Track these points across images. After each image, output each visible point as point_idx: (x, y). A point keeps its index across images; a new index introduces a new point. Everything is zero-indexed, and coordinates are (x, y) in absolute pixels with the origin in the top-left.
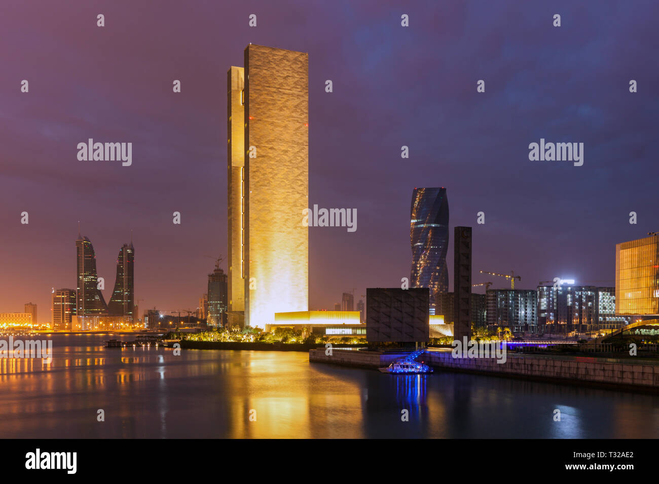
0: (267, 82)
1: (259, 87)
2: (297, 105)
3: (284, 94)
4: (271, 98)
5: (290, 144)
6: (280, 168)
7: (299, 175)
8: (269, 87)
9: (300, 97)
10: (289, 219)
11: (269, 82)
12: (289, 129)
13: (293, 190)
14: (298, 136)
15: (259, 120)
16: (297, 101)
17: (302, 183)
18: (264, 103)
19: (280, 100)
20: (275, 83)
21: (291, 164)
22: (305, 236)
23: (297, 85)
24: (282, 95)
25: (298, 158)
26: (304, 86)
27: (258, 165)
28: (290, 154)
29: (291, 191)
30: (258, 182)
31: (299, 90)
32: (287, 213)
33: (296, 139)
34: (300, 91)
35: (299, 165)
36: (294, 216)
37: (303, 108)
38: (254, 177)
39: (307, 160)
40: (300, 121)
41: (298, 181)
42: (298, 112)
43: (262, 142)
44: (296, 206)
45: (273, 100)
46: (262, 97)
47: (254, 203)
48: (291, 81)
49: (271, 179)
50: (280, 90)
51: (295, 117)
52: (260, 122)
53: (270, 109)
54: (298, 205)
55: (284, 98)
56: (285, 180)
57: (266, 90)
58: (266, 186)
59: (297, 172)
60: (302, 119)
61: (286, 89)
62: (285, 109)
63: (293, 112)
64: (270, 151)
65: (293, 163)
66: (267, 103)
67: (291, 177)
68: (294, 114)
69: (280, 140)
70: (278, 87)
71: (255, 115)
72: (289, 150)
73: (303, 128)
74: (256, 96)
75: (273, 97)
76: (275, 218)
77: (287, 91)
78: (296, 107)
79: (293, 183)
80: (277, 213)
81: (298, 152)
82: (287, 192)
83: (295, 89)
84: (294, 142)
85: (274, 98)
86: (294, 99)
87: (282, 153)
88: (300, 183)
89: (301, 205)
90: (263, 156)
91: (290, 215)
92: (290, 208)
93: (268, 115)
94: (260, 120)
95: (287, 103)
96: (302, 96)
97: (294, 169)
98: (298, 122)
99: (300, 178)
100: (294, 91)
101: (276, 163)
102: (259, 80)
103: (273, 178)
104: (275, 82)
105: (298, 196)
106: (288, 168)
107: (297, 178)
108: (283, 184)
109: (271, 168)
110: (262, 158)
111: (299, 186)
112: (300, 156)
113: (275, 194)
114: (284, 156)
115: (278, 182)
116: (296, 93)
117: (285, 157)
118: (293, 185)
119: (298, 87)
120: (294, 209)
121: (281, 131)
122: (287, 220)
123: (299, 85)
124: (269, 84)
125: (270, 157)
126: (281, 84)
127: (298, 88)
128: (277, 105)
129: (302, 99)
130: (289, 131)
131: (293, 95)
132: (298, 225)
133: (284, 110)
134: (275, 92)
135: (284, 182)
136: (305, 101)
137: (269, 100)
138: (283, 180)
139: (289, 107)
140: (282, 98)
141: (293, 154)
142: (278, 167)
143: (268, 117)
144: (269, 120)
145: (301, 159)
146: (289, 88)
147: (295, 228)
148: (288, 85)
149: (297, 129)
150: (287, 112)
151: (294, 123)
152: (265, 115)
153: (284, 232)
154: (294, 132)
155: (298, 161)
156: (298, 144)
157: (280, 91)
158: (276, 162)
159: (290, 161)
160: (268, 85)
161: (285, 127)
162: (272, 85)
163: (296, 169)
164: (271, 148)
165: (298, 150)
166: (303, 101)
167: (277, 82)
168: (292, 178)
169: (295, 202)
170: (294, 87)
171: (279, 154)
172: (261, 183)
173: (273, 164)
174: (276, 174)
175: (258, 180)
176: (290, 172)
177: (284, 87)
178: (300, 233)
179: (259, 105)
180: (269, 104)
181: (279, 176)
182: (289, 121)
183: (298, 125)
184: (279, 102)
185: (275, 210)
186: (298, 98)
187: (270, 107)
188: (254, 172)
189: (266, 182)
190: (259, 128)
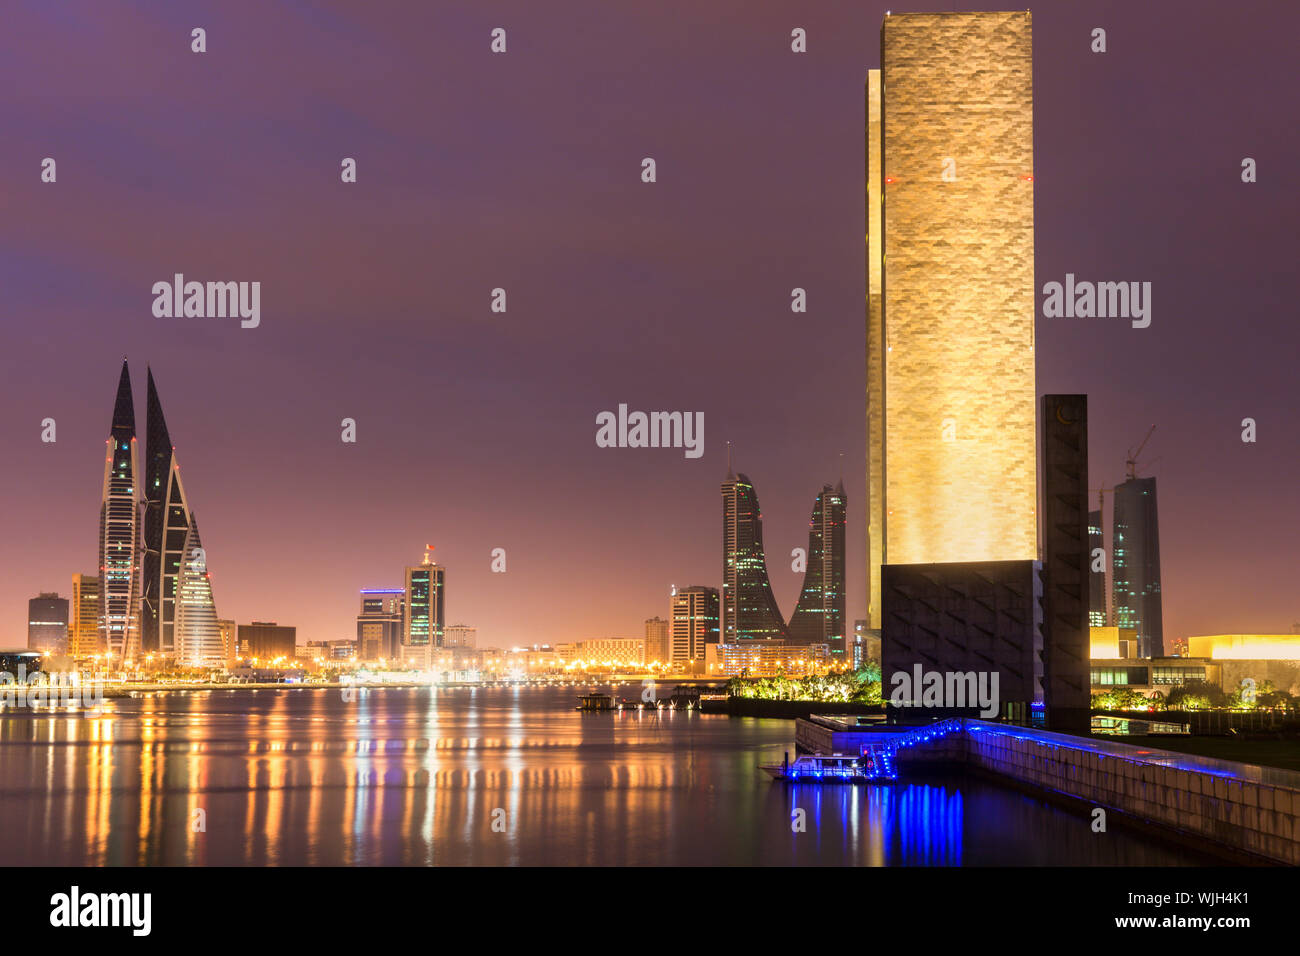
0: (928, 93)
1: (908, 109)
2: (1005, 135)
3: (971, 113)
4: (939, 127)
5: (986, 229)
6: (962, 287)
7: (1011, 299)
8: (934, 103)
9: (1009, 116)
10: (986, 406)
11: (934, 92)
12: (983, 195)
13: (994, 335)
14: (1008, 207)
15: (908, 183)
16: (1003, 126)
17: (1017, 318)
18: (921, 141)
19: (960, 131)
20: (948, 93)
21: (990, 276)
22: (1026, 444)
23: (1003, 88)
24: (964, 118)
25: (1006, 258)
26: (1022, 89)
27: (907, 285)
28: (987, 253)
29: (990, 339)
30: (908, 325)
31: (1010, 99)
32: (979, 392)
33: (1002, 214)
34: (1009, 103)
35: (1011, 276)
36: (998, 399)
37: (1018, 141)
38: (899, 315)
39: (1031, 262)
40: (1014, 172)
41: (1006, 314)
42: (1006, 151)
43: (917, 231)
44: (1002, 373)
45: (944, 131)
46: (917, 129)
47: (897, 374)
48: (987, 81)
49: (940, 317)
50: (961, 106)
51: (998, 165)
52: (912, 186)
53: (935, 155)
54: (1007, 371)
55: (970, 124)
56: (974, 316)
57: (926, 111)
58: (926, 332)
59: (1005, 292)
60: (1016, 167)
61: (974, 103)
62: (973, 148)
63: (992, 153)
64: (935, 250)
65: (994, 273)
66: (928, 141)
67: (989, 306)
68: (996, 158)
69: (963, 222)
70: (957, 99)
71: (900, 172)
72: (984, 241)
73: (1020, 186)
74: (903, 128)
75: (944, 125)
76: (950, 406)
77: (978, 106)
78: (1000, 140)
79: (994, 319)
80: (955, 393)
81: (1006, 244)
82: (980, 343)
83: (997, 99)
84: (996, 223)
85: (944, 128)
86: (997, 123)
87: (966, 252)
88: (1012, 318)
89: (1016, 371)
90: (919, 265)
91: (989, 395)
92: (988, 379)
93: (930, 168)
94: (912, 182)
95: (979, 134)
96: (1017, 113)
97: (997, 286)
98: (1006, 174)
99: (1014, 305)
100: (998, 104)
101: (951, 277)
102: (908, 93)
103: (944, 312)
104: (947, 89)
105: (1009, 349)
106: (981, 286)
107: (1006, 307)
108: (969, 324)
109: (940, 290)
110: (918, 269)
111: (1012, 325)
112: (1012, 255)
113: (951, 351)
114: (970, 258)
115: (958, 321)
116: (1001, 107)
117: (975, 260)
118: (996, 325)
119: (1005, 92)
120: (998, 380)
121: (964, 201)
122: (980, 408)
123: (1008, 89)
124: (935, 96)
125: (937, 265)
126: (964, 93)
127: (1006, 96)
128: (952, 142)
129: (1016, 119)
130: (983, 199)
131: (992, 113)
132: (1008, 420)
133: (971, 152)
134: (947, 114)
135: (972, 319)
136: (1024, 122)
137: (934, 134)
138: (970, 314)
139: (983, 143)
140: (965, 124)
141: (994, 252)
142: (957, 285)
143: (931, 173)
144: (934, 179)
145: (1016, 262)
146: (983, 99)
147: (1002, 426)
148: (979, 92)
149: (1004, 191)
150: (977, 156)
151: (997, 179)
152: (926, 170)
153: (972, 438)
154: (998, 200)
155: (1007, 266)
156: (1007, 225)
157: (962, 110)
158: (952, 273)
159: (987, 269)
160: (930, 100)
161: (975, 190)
162: (940, 98)
163: (1003, 286)
164: (939, 244)
165: (1007, 241)
166: (1019, 125)
167: (953, 89)
168: (994, 308)
169: (1001, 364)
170: (995, 95)
171: (959, 255)
172: (914, 327)
173: (943, 281)
174: (952, 303)
175: (906, 320)
176: (986, 294)
177: (969, 100)
178: (1014, 438)
179: (908, 147)
180: (934, 143)
181: (959, 306)
182: (984, 175)
183: (1006, 181)
184: (958, 135)
185: (950, 388)
186: (1006, 119)
187: (937, 149)
188: (898, 302)
189: (927, 323)
190: (908, 202)
